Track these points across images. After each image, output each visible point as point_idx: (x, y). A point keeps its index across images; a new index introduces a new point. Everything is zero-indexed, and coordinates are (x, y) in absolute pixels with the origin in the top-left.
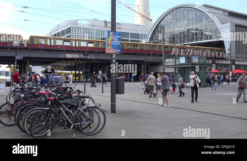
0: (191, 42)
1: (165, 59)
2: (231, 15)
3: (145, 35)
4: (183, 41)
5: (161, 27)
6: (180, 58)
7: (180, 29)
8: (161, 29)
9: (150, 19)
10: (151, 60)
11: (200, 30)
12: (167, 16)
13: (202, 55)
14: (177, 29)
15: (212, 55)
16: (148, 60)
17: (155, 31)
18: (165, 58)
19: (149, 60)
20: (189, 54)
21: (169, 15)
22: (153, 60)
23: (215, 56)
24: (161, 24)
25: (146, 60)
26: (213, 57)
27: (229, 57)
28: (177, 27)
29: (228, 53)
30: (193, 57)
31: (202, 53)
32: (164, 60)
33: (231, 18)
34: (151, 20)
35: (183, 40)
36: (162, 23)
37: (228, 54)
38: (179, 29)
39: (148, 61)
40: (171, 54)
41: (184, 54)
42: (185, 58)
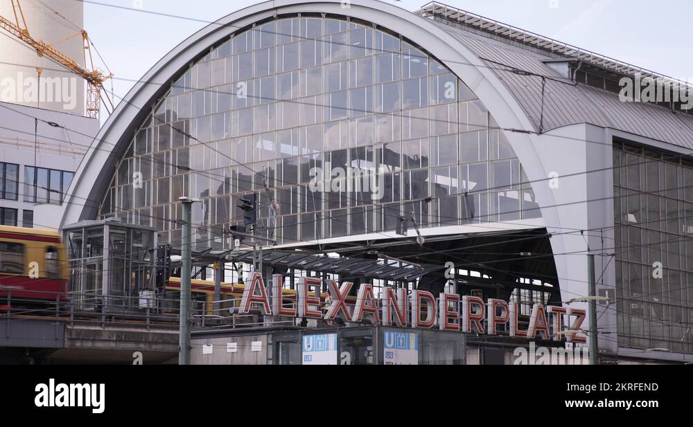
0: (354, 232)
1: (194, 342)
2: (590, 83)
3: (55, 177)
4: (303, 223)
5: (164, 132)
6: (305, 338)
7: (289, 150)
8: (164, 143)
9: (89, 69)
10: (99, 345)
11: (411, 162)
12: (205, 58)
13: (424, 317)
14: (269, 146)
15: (484, 322)
16: (78, 344)
17: (122, 152)
18: (195, 336)
19: (89, 344)
20: (348, 309)
21: (223, 55)
22: (113, 345)
23: (502, 326)
24: (163, 109)
25: (67, 344)
26: (490, 331)
27: (580, 334)
28: (267, 135)
29: (575, 312)
30: (387, 334)
31: (424, 309)
32: (189, 348)
33: (590, 95)
34: (94, 79)
35: (303, 217)
36: (173, 104)
37: (574, 318)
38: (278, 148)
39: (77, 349)
40: (232, 310)
41: (312, 308)
42: (339, 342)
